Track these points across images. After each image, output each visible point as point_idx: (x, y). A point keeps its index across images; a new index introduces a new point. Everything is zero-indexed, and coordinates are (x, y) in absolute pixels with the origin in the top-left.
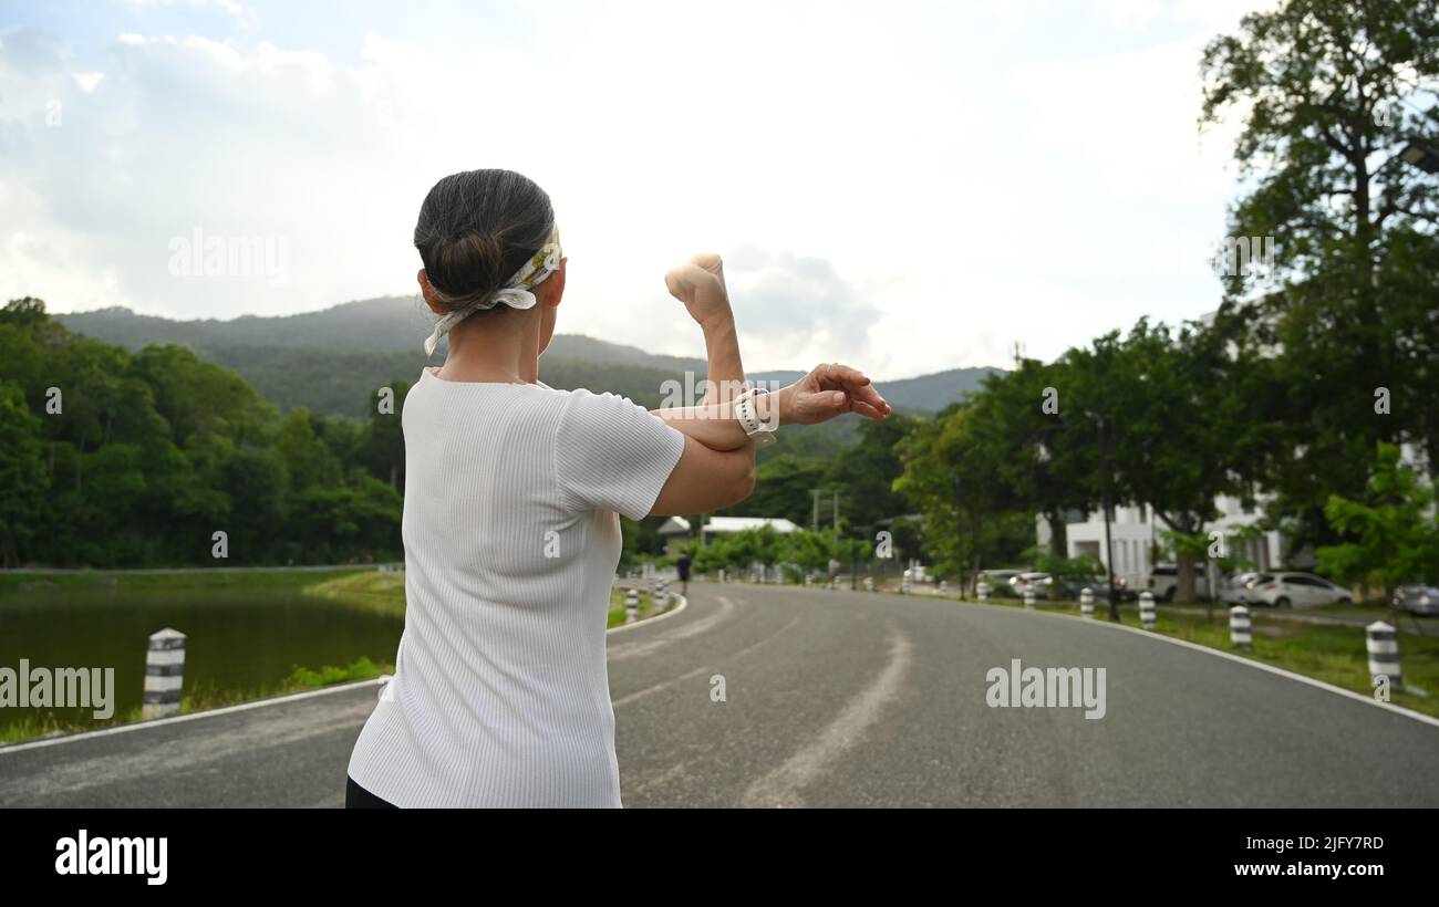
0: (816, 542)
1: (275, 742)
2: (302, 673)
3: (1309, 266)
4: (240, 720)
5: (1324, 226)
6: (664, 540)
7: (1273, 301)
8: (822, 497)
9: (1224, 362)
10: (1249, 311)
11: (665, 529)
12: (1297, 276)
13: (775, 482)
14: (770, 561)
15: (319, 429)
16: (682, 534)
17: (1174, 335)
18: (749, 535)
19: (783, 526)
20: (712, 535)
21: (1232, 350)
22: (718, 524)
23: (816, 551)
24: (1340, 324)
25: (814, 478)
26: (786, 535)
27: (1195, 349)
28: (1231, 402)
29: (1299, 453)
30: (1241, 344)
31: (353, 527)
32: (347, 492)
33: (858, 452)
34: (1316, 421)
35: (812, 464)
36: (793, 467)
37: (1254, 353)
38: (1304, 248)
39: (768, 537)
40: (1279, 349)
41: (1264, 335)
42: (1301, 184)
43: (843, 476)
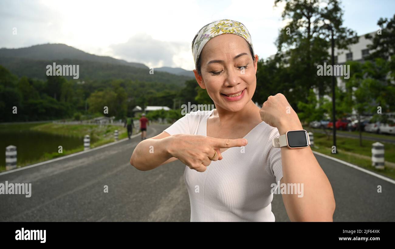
0: (176, 113)
1: (51, 175)
2: (46, 154)
3: (297, 45)
4: (37, 169)
5: (300, 35)
6: (134, 113)
7: (288, 53)
8: (176, 101)
9: (276, 68)
10: (282, 56)
11: (134, 110)
12: (293, 47)
13: (164, 97)
14: (163, 118)
15: (31, 83)
16: (139, 111)
17: (265, 61)
18: (158, 111)
19: (166, 108)
20: (148, 112)
21: (278, 65)
22: (149, 108)
23: (175, 115)
24: (303, 60)
25: (174, 96)
26: (167, 111)
27: (269, 65)
28: (277, 78)
29: (291, 90)
30: (280, 64)
31: (44, 111)
32: (41, 101)
33: (185, 89)
34: (296, 82)
35: (173, 92)
36: (168, 93)
37: (283, 66)
38: (295, 40)
39: (163, 111)
40: (288, 65)
41: (285, 62)
42: (296, 25)
43: (182, 95)
